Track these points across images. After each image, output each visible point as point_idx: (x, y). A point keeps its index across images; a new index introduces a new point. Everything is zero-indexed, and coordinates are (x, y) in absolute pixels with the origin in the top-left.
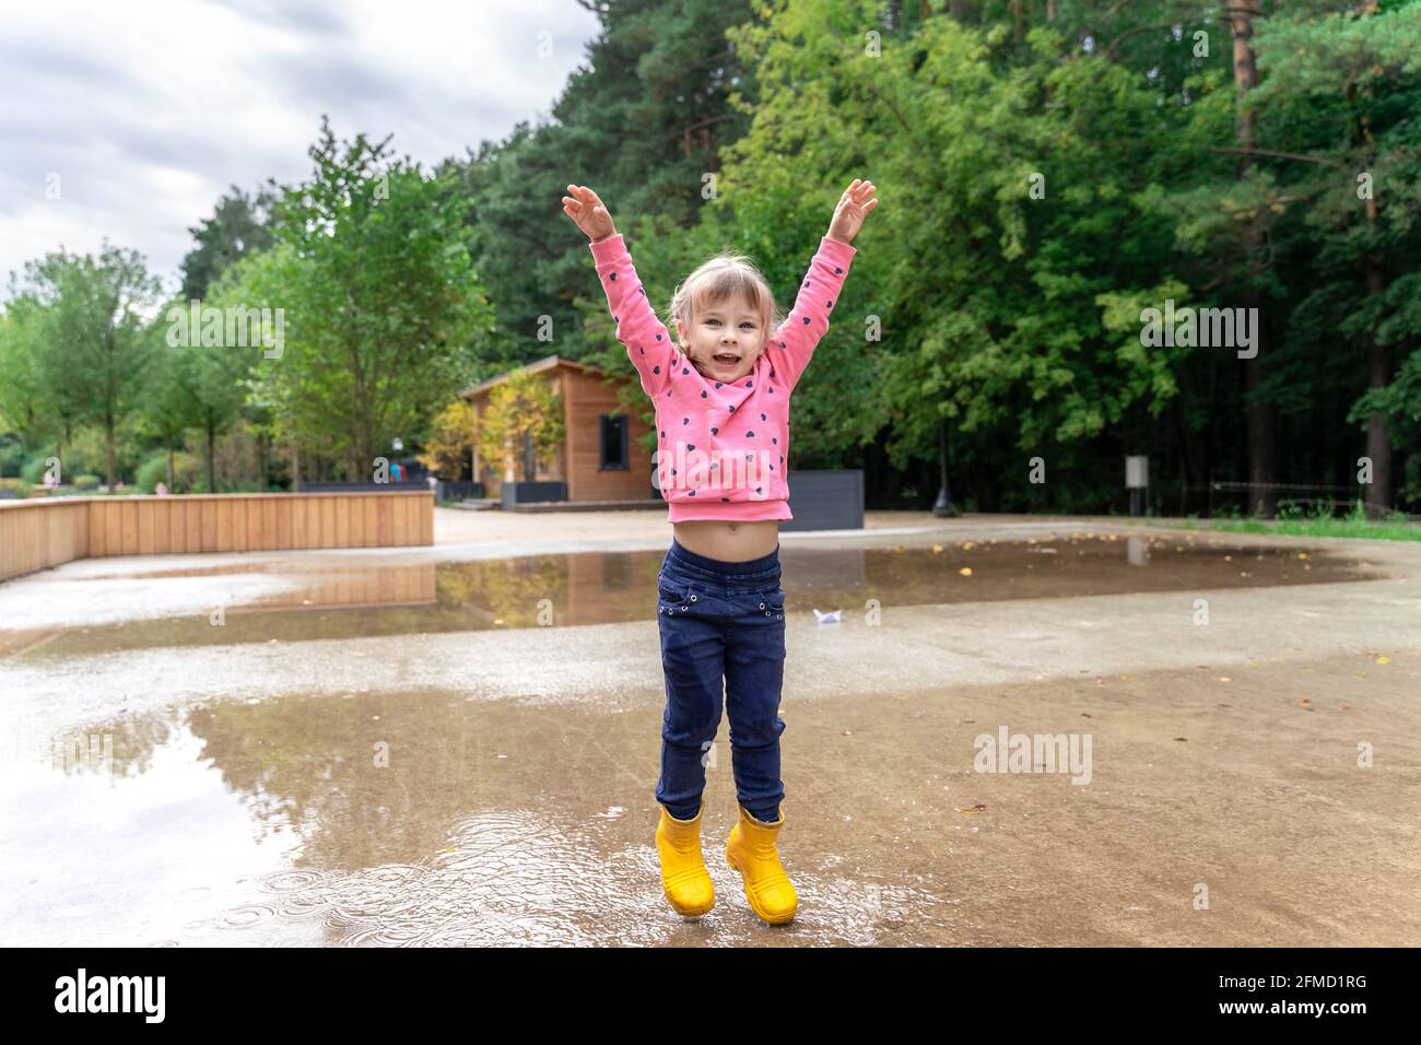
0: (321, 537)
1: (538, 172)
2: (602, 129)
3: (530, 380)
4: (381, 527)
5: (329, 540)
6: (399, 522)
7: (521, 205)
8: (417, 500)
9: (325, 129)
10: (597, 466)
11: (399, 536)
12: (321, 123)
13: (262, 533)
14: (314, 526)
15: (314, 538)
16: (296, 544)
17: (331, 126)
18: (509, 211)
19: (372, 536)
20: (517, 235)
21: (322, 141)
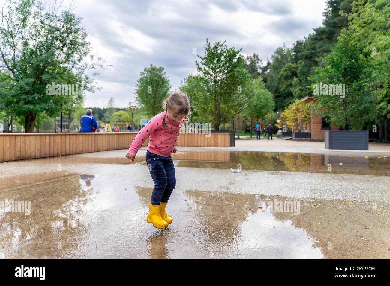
0: (201, 144)
1: (317, 42)
2: (331, 27)
3: (300, 103)
4: (215, 142)
5: (203, 145)
6: (219, 141)
7: (311, 52)
8: (224, 135)
9: (207, 42)
10: (321, 128)
11: (219, 145)
12: (206, 40)
13: (188, 142)
14: (199, 141)
15: (199, 144)
16: (195, 145)
17: (209, 41)
18: (307, 54)
19: (213, 144)
20: (310, 61)
21: (207, 45)
